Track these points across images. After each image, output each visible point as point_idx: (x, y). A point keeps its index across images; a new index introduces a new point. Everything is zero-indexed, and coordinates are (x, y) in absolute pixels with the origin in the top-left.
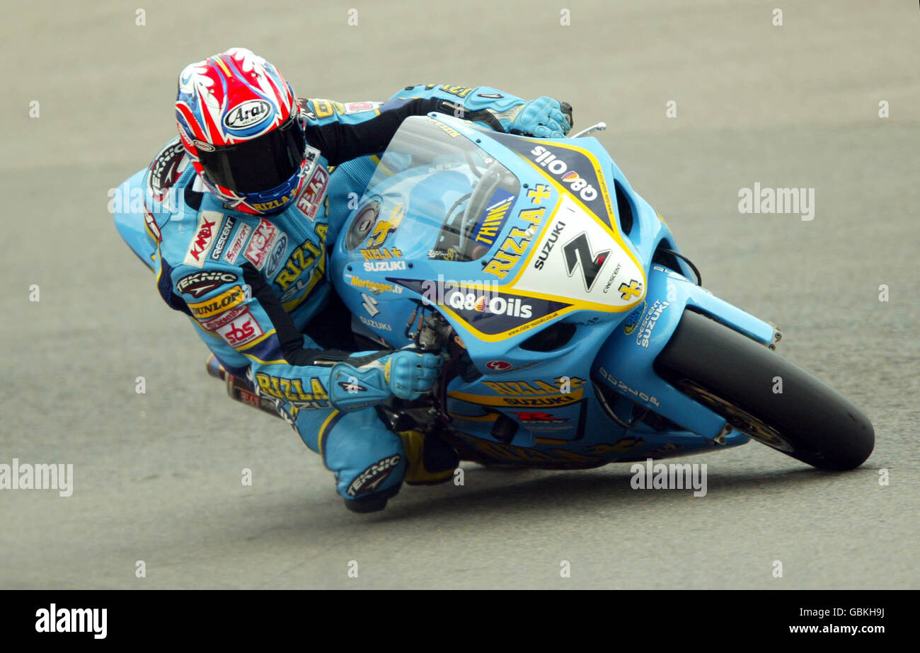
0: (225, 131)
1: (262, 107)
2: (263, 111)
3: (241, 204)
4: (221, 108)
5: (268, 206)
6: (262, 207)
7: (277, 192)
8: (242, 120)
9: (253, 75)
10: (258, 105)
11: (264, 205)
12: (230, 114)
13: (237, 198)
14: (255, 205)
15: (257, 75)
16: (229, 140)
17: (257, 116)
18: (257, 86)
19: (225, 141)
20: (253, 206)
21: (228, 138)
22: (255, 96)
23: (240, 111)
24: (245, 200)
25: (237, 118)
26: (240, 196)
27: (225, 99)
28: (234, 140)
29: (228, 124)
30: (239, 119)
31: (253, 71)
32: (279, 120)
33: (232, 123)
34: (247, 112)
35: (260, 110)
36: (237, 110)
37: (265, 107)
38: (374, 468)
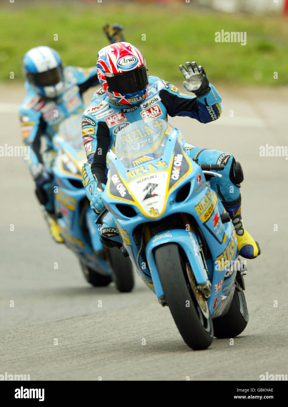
0: (118, 67)
1: (133, 59)
2: (133, 60)
3: (123, 99)
4: (116, 58)
5: (133, 100)
6: (131, 101)
7: (137, 94)
8: (125, 62)
9: (129, 48)
10: (132, 58)
11: (132, 99)
12: (120, 60)
13: (121, 96)
14: (128, 99)
15: (131, 48)
16: (119, 71)
17: (131, 61)
18: (131, 51)
19: (118, 71)
20: (128, 100)
21: (119, 70)
22: (130, 55)
23: (124, 60)
24: (125, 98)
25: (123, 62)
26: (123, 95)
27: (118, 55)
28: (122, 71)
29: (119, 64)
30: (124, 63)
31: (129, 47)
32: (140, 65)
33: (121, 64)
34: (127, 60)
35: (132, 60)
36: (123, 59)
37: (134, 59)
38: (113, 229)
